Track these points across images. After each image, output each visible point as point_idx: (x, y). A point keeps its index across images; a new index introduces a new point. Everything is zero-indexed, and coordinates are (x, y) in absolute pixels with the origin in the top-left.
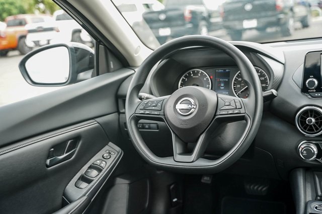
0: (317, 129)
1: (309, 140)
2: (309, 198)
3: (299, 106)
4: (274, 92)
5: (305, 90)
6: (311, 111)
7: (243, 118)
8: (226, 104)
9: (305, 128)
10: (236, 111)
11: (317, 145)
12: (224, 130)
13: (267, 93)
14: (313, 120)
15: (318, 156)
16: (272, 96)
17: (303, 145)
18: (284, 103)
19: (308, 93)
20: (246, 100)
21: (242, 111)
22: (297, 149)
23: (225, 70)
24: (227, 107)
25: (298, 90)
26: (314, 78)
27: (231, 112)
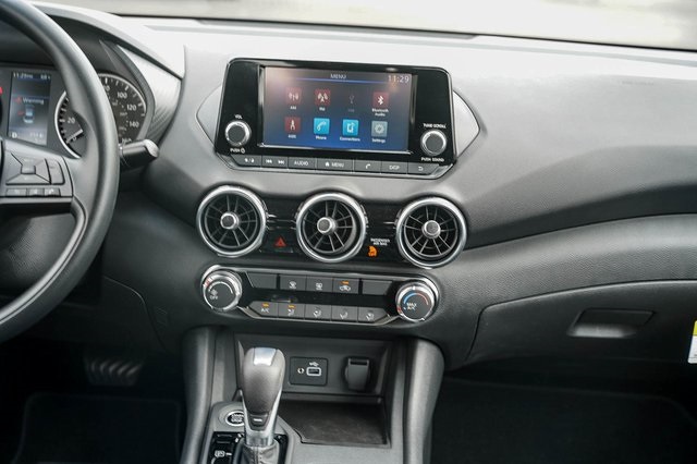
0: (242, 240)
1: (227, 264)
2: (218, 397)
3: (206, 184)
4: (151, 146)
5: (222, 146)
6: (233, 197)
7: (66, 209)
8: (25, 170)
9: (218, 237)
10: (50, 191)
11: (243, 276)
13: (133, 148)
14: (236, 220)
15: (244, 301)
16: (145, 157)
17: (212, 275)
18: (174, 173)
19: (229, 154)
20: (76, 164)
21: (65, 190)
22: (198, 282)
23: (37, 76)
24: (27, 179)
25: (209, 146)
26: (243, 120)
27: (35, 192)
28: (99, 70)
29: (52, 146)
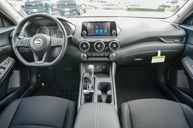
0: (86, 49)
1: (84, 53)
2: (84, 72)
3: (80, 41)
4: (72, 36)
5: (82, 35)
6: (84, 43)
7: (60, 46)
8: (54, 41)
9: (83, 49)
10: (58, 44)
11: (87, 54)
12: (54, 50)
13: (69, 36)
14: (85, 46)
15: (87, 58)
16: (71, 38)
17: (82, 54)
18: (75, 40)
19: (83, 36)
20: (61, 39)
21: (60, 43)
22: (80, 56)
23: (54, 27)
24: (54, 42)
25: (80, 35)
26: (85, 31)
27: (56, 44)
28: (64, 26)
29: (57, 37)
